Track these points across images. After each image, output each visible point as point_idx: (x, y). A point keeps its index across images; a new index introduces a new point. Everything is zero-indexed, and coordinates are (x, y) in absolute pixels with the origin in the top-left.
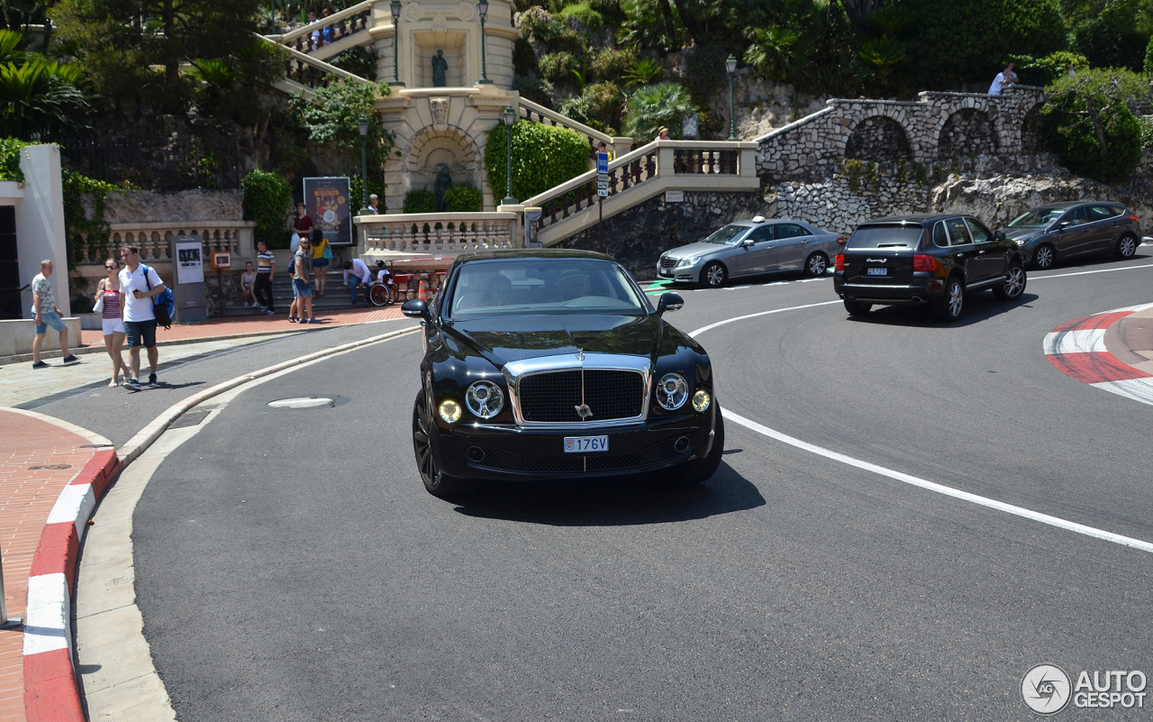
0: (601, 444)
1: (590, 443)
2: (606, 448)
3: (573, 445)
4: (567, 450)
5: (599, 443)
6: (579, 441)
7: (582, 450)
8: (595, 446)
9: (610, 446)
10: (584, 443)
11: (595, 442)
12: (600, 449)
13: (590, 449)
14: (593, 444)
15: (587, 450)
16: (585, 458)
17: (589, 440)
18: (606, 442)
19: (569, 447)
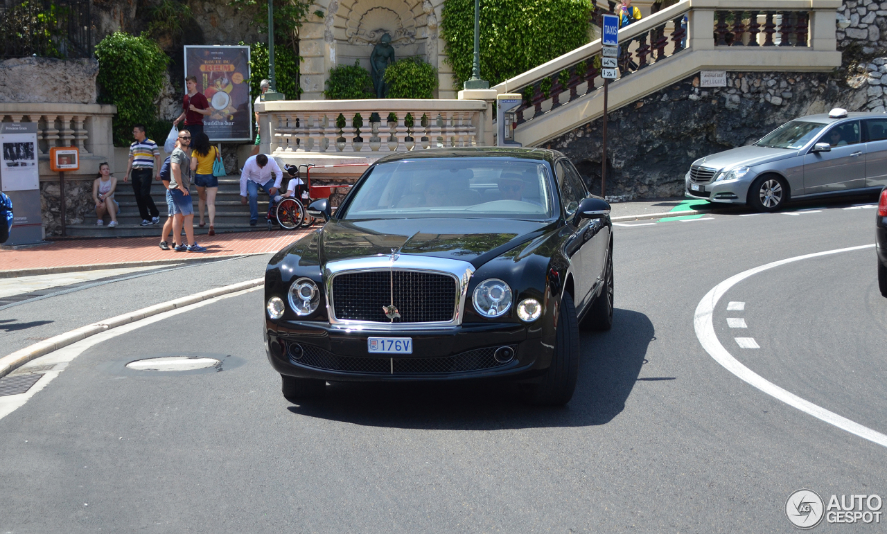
0: (405, 347)
1: (394, 343)
2: (410, 351)
3: (377, 347)
4: (371, 351)
5: (402, 345)
6: (383, 342)
7: (386, 351)
8: (398, 348)
9: (414, 349)
10: (387, 345)
11: (398, 344)
12: (403, 351)
13: (393, 351)
14: (396, 346)
15: (391, 351)
16: (392, 359)
17: (392, 342)
18: (410, 344)
19: (373, 347)
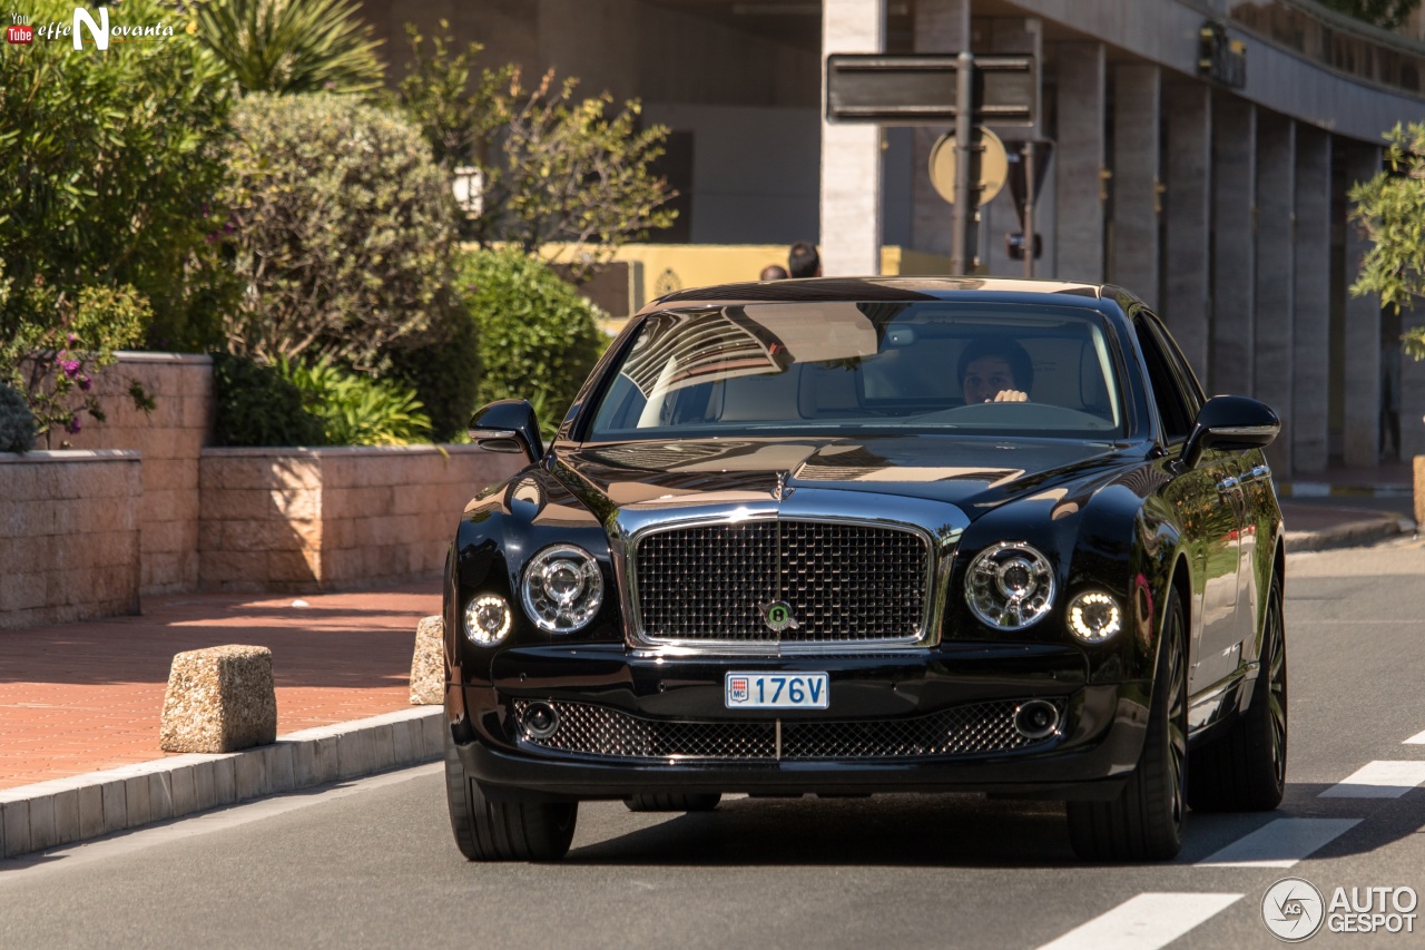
0: (810, 691)
1: (787, 686)
2: (823, 702)
3: (748, 692)
4: (732, 703)
5: (806, 689)
6: (760, 683)
7: (768, 704)
8: (797, 696)
9: (832, 697)
10: (771, 687)
11: (796, 686)
12: (808, 703)
13: (784, 702)
14: (792, 692)
15: (779, 704)
16: (778, 725)
17: (783, 681)
18: (824, 686)
19: (737, 694)
